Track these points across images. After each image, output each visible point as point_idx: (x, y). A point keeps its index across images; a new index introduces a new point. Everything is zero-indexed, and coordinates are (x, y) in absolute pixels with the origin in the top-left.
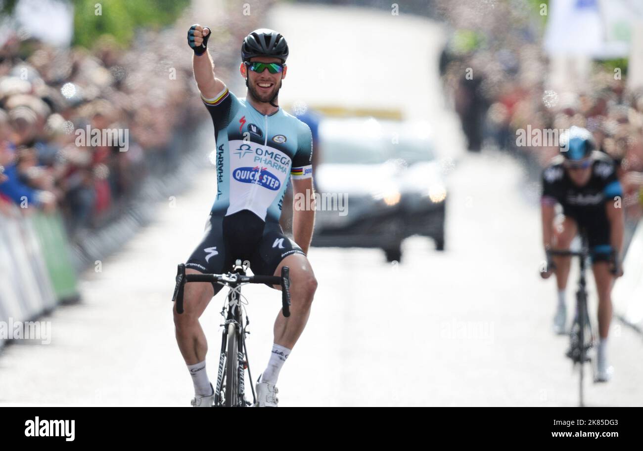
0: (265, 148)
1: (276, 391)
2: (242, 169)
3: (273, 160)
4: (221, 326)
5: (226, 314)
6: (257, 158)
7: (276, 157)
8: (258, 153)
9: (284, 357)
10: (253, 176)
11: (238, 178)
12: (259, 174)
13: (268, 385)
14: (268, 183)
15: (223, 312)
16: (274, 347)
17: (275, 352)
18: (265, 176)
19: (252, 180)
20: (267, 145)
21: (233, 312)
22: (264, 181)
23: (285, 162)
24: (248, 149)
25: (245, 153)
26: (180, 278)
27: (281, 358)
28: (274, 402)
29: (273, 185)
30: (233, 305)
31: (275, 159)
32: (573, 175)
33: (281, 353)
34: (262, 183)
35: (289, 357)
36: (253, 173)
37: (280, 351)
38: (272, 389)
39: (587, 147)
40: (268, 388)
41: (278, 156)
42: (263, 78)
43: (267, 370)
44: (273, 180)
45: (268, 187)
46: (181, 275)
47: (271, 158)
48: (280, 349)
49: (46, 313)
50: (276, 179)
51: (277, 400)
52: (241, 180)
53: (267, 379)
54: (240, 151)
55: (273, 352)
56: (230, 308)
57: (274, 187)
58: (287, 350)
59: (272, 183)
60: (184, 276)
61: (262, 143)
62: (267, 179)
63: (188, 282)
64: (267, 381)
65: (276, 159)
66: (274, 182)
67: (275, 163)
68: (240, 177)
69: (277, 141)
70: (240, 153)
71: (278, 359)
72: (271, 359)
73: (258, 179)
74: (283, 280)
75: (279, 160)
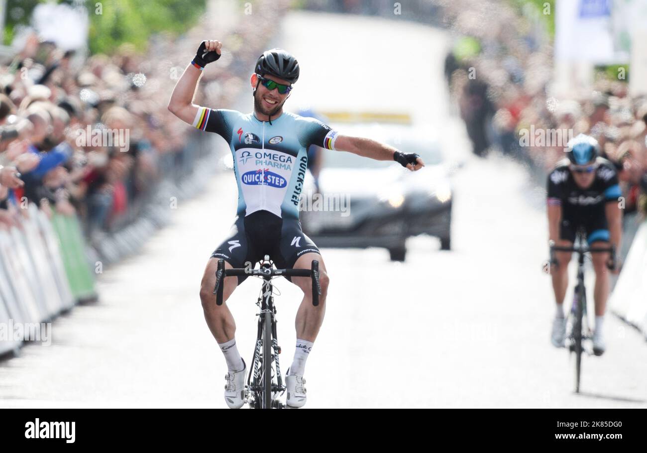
0: (263, 151)
1: (304, 382)
2: (247, 174)
3: (272, 160)
4: (257, 315)
5: (261, 305)
6: (258, 162)
7: (274, 157)
8: (258, 156)
9: (307, 350)
10: (258, 178)
11: (246, 181)
12: (263, 175)
13: (297, 377)
14: (273, 182)
15: (259, 302)
16: (297, 342)
17: (299, 346)
18: (269, 177)
19: (258, 182)
20: (264, 148)
21: (267, 302)
22: (269, 181)
23: (284, 160)
24: (248, 155)
25: (247, 159)
26: (220, 272)
27: (305, 351)
28: (303, 392)
29: (279, 183)
30: (267, 296)
31: (273, 159)
32: (578, 178)
33: (305, 347)
34: (268, 183)
35: (312, 349)
36: (258, 175)
37: (303, 345)
38: (300, 381)
39: (592, 153)
40: (297, 379)
41: (275, 156)
42: (271, 95)
43: (293, 363)
44: (277, 178)
45: (274, 185)
46: (221, 270)
47: (270, 159)
48: (303, 342)
49: (64, 313)
50: (280, 177)
51: (305, 390)
52: (248, 183)
53: (295, 371)
54: (243, 158)
55: (297, 346)
56: (265, 299)
57: (281, 185)
58: (310, 343)
59: (277, 181)
60: (224, 271)
61: (260, 147)
62: (271, 179)
63: (227, 276)
64: (295, 373)
65: (275, 158)
66: (279, 180)
67: (274, 163)
68: (248, 181)
69: (273, 143)
70: (243, 160)
71: (303, 352)
72: (296, 353)
73: (263, 180)
74: (313, 273)
75: (278, 159)
